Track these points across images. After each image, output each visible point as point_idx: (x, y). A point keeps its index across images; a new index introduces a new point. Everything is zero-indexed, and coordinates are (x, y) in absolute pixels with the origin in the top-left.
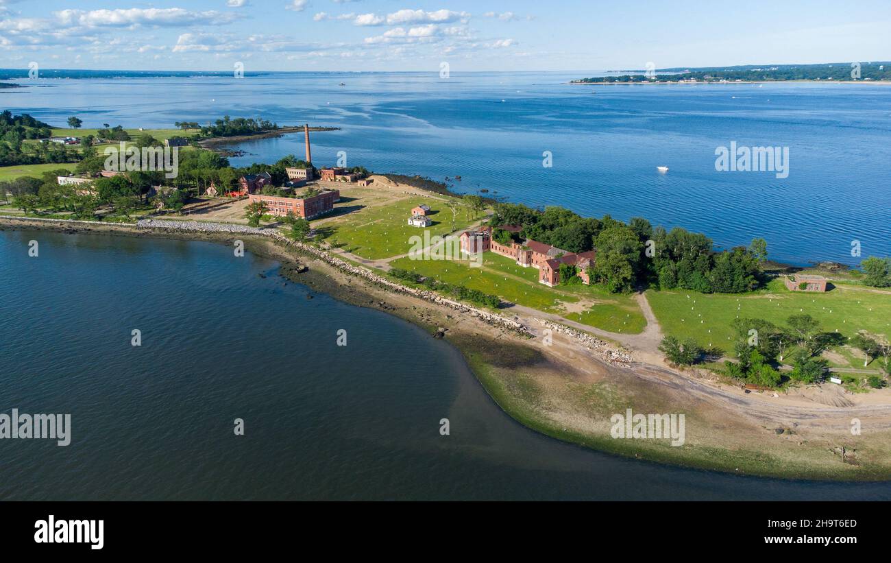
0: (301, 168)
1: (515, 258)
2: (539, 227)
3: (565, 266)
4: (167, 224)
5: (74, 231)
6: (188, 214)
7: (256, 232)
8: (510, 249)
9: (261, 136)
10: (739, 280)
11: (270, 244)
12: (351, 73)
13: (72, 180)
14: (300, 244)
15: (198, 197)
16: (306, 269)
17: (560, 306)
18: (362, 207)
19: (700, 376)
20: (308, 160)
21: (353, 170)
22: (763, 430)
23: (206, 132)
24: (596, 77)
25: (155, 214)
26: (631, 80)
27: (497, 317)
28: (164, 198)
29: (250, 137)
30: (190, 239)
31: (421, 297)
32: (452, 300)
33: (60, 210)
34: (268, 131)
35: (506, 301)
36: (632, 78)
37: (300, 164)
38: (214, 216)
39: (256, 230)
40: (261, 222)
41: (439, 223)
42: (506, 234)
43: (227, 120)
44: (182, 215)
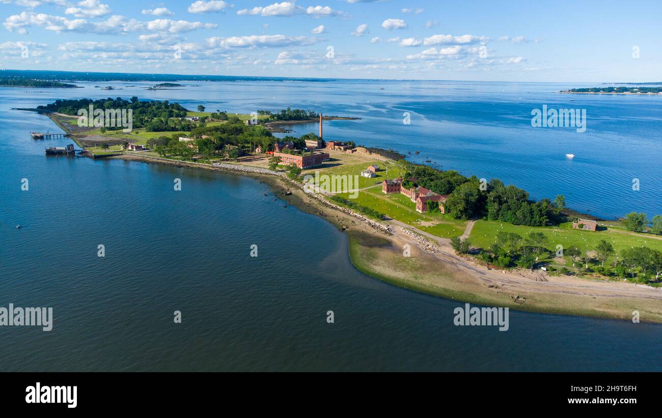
0: (315, 140)
1: (410, 197)
2: (428, 180)
3: (431, 202)
4: (228, 166)
5: (181, 166)
6: (240, 161)
7: (274, 173)
8: (410, 192)
9: (307, 121)
10: (537, 218)
11: (278, 180)
12: (395, 80)
13: (186, 140)
14: (293, 181)
15: (250, 153)
16: (291, 194)
17: (418, 223)
18: (340, 164)
19: (469, 260)
20: (320, 136)
21: (347, 143)
22: (483, 285)
23: (273, 117)
24: (581, 88)
25: (223, 160)
26: (614, 90)
27: (378, 224)
28: (228, 151)
29: (300, 121)
30: (238, 175)
31: (344, 212)
32: (359, 214)
33: (176, 155)
34: (313, 118)
35: (389, 217)
36: (615, 89)
37: (315, 137)
38: (254, 163)
39: (273, 173)
40: (277, 168)
41: (381, 176)
42: (411, 183)
43: (289, 109)
44: (237, 162)
